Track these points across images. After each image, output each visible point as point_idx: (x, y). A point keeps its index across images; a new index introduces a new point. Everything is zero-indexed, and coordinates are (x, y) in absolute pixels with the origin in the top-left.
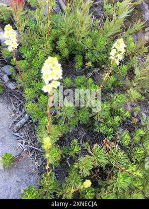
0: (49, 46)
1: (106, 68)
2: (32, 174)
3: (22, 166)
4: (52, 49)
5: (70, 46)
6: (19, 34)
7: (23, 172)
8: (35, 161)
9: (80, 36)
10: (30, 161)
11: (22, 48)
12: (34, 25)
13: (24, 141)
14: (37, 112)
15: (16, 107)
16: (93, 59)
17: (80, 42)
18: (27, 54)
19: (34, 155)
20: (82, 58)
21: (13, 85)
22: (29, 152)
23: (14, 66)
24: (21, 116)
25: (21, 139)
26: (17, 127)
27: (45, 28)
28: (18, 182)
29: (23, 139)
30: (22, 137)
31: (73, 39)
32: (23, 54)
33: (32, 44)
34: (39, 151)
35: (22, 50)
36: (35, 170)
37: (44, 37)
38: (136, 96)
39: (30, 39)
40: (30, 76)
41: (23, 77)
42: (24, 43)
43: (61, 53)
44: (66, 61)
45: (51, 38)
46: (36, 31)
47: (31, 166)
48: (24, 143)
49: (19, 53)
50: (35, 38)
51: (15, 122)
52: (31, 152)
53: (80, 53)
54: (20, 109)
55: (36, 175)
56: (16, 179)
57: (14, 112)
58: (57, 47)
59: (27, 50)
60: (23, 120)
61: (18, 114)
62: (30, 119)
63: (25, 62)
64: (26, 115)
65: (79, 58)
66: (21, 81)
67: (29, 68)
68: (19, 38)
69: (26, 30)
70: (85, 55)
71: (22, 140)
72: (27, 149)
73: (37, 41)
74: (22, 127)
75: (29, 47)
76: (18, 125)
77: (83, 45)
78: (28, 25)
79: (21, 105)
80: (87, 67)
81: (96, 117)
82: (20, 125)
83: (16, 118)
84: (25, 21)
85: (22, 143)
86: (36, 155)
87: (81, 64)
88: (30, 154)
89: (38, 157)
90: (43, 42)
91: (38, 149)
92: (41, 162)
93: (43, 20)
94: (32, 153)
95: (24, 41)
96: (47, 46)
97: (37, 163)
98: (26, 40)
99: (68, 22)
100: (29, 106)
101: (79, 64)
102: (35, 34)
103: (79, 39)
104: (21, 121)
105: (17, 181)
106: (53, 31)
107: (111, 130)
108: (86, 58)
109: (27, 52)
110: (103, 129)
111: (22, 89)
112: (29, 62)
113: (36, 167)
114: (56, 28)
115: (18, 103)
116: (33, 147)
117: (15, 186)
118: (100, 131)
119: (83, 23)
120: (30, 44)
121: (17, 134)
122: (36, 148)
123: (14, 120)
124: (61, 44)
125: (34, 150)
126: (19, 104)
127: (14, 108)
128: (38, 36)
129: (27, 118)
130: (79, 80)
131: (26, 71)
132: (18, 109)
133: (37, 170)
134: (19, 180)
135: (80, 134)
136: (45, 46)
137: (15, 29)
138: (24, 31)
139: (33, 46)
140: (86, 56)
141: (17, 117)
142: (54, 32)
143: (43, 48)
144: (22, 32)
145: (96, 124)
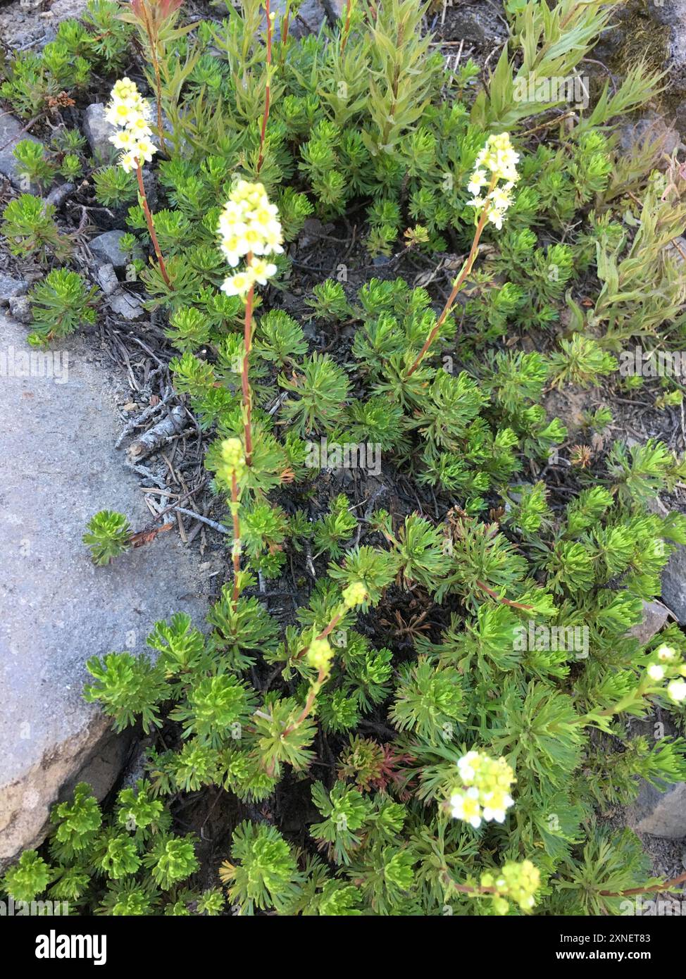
0: (270, 160)
1: (491, 257)
2: (187, 597)
3: (156, 569)
4: (279, 172)
5: (354, 164)
6: (159, 112)
7: (156, 586)
8: (199, 558)
9: (390, 126)
10: (183, 559)
11: (172, 165)
12: (218, 78)
13: (165, 494)
14: (212, 394)
15: (142, 382)
16: (441, 218)
17: (389, 149)
18: (187, 190)
19: (197, 540)
20: (395, 214)
21: (133, 302)
22: (181, 529)
23: (138, 233)
24: (157, 413)
25: (156, 486)
26: (144, 446)
27: (257, 94)
28: (139, 613)
29: (162, 485)
30: (158, 480)
31: (364, 137)
32: (173, 190)
33: (208, 154)
34: (214, 530)
35: (170, 175)
36: (200, 586)
37: (252, 126)
38: (594, 363)
39: (201, 134)
40: (195, 272)
41: (168, 272)
42: (180, 147)
43: (316, 188)
44: (339, 223)
45: (278, 132)
46: (226, 103)
47: (185, 573)
48: (163, 500)
49: (159, 186)
50: (220, 129)
51: (137, 431)
52: (188, 530)
53: (392, 193)
54: (156, 390)
55: (202, 602)
56: (135, 603)
57: (135, 395)
58: (301, 167)
59: (186, 176)
60: (163, 426)
61: (147, 404)
62: (189, 424)
63: (179, 216)
64: (176, 410)
65: (385, 213)
66: (162, 287)
67: (191, 243)
68: (158, 128)
69: (188, 96)
70: (407, 203)
71: (157, 491)
72: (174, 519)
73: (225, 140)
74: (161, 448)
75: (195, 164)
76: (147, 438)
77: (400, 159)
78: (197, 79)
79: (157, 376)
80: (408, 244)
81: (429, 430)
82: (151, 438)
83: (141, 418)
84: (183, 61)
85: (158, 501)
86: (204, 540)
87: (390, 233)
88: (184, 537)
89: (209, 548)
90: (250, 144)
91: (212, 523)
92: (219, 564)
93: (253, 61)
94: (192, 536)
95: (177, 141)
96: (261, 159)
97: (205, 565)
98: (188, 137)
99: (346, 68)
100: (186, 367)
101: (381, 236)
102: (218, 113)
103: (386, 136)
104: (158, 429)
105: (135, 610)
106: (288, 102)
107: (480, 481)
108: (413, 212)
109: (189, 180)
110: (448, 474)
111: (163, 317)
112: (192, 220)
113: (203, 577)
114: (303, 92)
115: (146, 369)
116: (197, 516)
117: (130, 624)
118: (438, 481)
119: (398, 75)
120: (199, 151)
121: (142, 469)
122: (203, 519)
123: (134, 423)
124: (317, 153)
125: (199, 526)
126: (153, 372)
127: (133, 382)
128: (232, 122)
129: (177, 418)
130: (376, 293)
131: (182, 252)
132: (147, 389)
133: (206, 588)
134: (143, 608)
135: (367, 491)
136: (256, 161)
137: (147, 93)
138: (181, 100)
139: (210, 162)
140: (411, 206)
141: (145, 414)
142: (292, 106)
143: (246, 167)
144: (172, 106)
145: (427, 458)
